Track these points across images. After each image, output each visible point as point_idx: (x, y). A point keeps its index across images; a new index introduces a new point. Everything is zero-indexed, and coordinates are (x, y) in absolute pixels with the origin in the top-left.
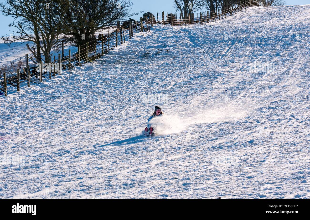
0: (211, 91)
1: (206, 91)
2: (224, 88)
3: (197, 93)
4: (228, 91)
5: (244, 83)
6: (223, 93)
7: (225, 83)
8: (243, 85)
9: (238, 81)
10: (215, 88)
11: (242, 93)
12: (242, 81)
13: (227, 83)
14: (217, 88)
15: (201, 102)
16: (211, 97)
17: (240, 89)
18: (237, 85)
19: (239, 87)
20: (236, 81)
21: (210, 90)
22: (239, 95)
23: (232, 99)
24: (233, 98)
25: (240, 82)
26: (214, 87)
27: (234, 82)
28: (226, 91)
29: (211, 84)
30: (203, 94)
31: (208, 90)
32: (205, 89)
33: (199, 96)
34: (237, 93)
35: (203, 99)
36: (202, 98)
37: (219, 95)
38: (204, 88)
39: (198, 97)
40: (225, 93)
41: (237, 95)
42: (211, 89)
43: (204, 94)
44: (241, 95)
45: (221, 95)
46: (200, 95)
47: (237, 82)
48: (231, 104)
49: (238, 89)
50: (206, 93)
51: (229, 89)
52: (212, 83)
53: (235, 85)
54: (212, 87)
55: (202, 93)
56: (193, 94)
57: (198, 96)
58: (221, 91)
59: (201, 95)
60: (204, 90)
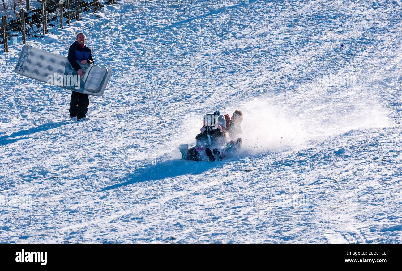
0: (317, 46)
1: (309, 47)
2: (340, 41)
3: (294, 50)
4: (345, 45)
5: (374, 30)
6: (336, 50)
7: (344, 31)
8: (372, 34)
9: (365, 26)
10: (325, 41)
11: (367, 50)
12: (372, 27)
13: (347, 31)
14: (329, 40)
15: (298, 67)
16: (316, 58)
17: (365, 43)
18: (363, 34)
19: (364, 38)
20: (361, 27)
21: (316, 44)
22: (360, 53)
23: (348, 61)
24: (350, 60)
25: (368, 28)
26: (324, 38)
27: (358, 30)
28: (342, 46)
29: (321, 33)
30: (304, 53)
31: (313, 44)
32: (309, 43)
33: (297, 56)
34: (358, 50)
35: (302, 62)
36: (301, 59)
37: (329, 54)
38: (307, 41)
39: (294, 58)
40: (339, 50)
41: (358, 54)
42: (320, 42)
43: (305, 51)
44: (365, 53)
45: (332, 54)
46: (298, 54)
47: (364, 29)
48: (343, 71)
49: (362, 43)
50: (309, 50)
51: (347, 42)
52: (323, 32)
53: (359, 34)
54: (321, 39)
55: (303, 49)
56: (288, 53)
57: (294, 55)
58: (334, 45)
59: (301, 53)
60: (307, 45)
